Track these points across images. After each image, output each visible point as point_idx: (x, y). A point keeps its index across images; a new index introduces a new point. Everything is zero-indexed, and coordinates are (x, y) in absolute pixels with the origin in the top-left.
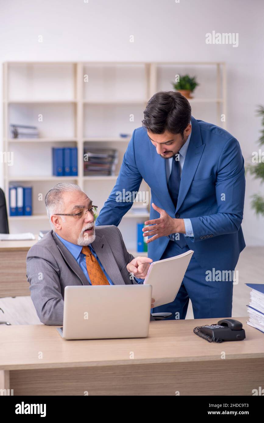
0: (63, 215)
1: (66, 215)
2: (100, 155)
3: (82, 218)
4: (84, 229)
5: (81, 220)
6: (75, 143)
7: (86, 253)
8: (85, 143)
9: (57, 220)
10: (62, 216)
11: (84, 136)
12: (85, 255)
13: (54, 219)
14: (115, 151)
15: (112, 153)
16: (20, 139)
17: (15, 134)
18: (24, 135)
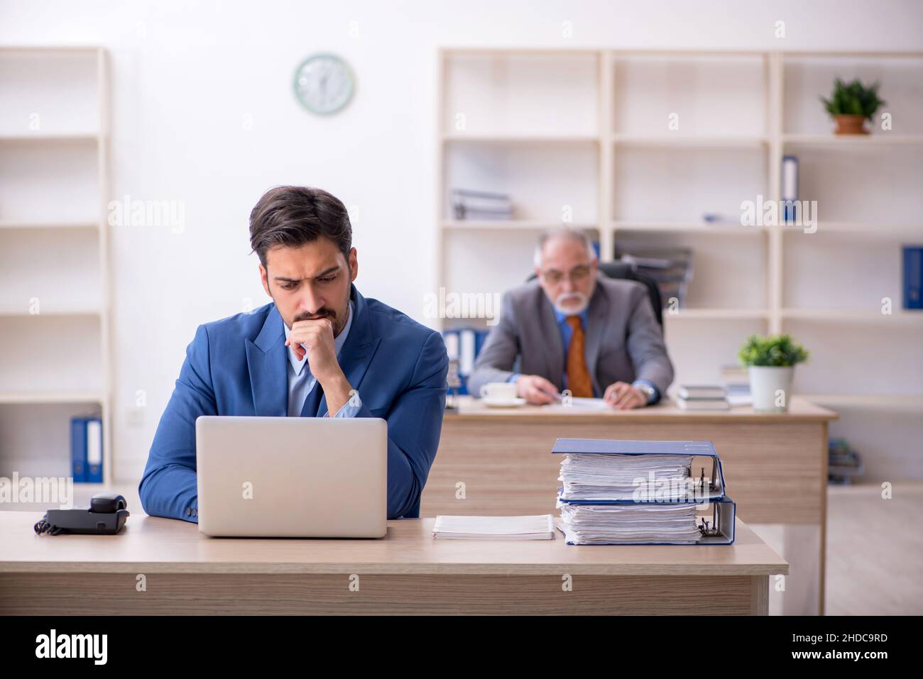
2: (653, 262)
6: (596, 233)
8: (619, 235)
11: (616, 217)
14: (687, 252)
15: (681, 258)
16: (471, 223)
17: (461, 212)
18: (478, 212)
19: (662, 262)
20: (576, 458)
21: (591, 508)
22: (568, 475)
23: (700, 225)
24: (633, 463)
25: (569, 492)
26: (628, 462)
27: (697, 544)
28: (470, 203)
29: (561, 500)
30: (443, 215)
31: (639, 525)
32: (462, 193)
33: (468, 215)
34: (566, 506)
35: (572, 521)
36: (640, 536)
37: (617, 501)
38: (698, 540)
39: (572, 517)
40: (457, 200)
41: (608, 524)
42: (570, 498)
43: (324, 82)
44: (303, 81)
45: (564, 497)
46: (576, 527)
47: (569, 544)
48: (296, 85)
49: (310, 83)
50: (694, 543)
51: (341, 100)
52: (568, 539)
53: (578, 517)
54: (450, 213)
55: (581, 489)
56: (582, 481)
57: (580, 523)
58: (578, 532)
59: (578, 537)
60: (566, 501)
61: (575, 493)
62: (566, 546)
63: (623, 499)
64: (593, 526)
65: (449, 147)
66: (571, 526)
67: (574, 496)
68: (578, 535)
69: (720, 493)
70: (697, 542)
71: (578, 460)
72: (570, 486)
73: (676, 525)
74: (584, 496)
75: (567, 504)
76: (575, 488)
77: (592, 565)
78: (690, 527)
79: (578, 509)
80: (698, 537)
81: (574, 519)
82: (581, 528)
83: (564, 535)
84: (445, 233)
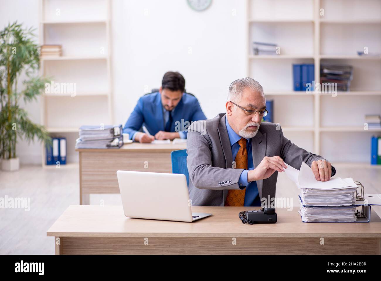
0: (237, 105)
1: (239, 106)
2: (336, 72)
3: (250, 115)
4: (248, 125)
5: (249, 117)
6: (313, 60)
7: (241, 144)
8: (322, 61)
9: (231, 107)
10: (235, 106)
11: (321, 53)
12: (240, 146)
13: (228, 105)
14: (351, 67)
15: (348, 70)
16: (261, 56)
17: (257, 51)
18: (264, 52)
19: (340, 72)
23: (356, 56)
27: (355, 222)
28: (261, 48)
30: (249, 53)
31: (331, 214)
32: (256, 43)
33: (260, 53)
38: (355, 220)
39: (304, 211)
40: (255, 46)
46: (306, 215)
47: (304, 222)
50: (354, 221)
51: (206, 5)
52: (303, 220)
54: (252, 52)
57: (308, 214)
58: (307, 217)
59: (307, 219)
62: (302, 222)
64: (313, 215)
65: (251, 24)
70: (355, 221)
73: (346, 214)
77: (313, 234)
78: (352, 215)
80: (355, 219)
81: (306, 212)
82: (308, 216)
83: (302, 217)
84: (250, 60)
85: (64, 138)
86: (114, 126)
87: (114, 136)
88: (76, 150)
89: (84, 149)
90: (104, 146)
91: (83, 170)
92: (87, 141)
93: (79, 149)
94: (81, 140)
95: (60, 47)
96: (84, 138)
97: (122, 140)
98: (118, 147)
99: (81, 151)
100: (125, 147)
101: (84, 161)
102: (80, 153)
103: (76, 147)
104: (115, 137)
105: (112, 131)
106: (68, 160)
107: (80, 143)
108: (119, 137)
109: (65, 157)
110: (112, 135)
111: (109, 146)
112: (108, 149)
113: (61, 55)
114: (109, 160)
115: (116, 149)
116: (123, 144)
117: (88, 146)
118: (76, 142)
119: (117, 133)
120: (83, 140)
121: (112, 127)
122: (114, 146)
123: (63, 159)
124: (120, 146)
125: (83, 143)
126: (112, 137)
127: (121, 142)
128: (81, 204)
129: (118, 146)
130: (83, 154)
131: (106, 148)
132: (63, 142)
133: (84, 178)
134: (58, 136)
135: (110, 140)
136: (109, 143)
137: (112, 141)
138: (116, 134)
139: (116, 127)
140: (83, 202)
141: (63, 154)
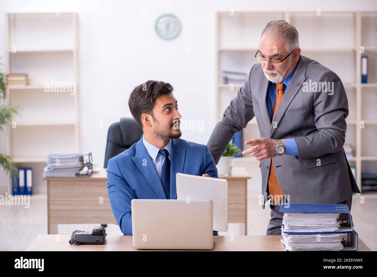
17: (226, 80)
18: (233, 81)
20: (290, 214)
21: (297, 236)
22: (287, 222)
24: (314, 216)
25: (287, 229)
26: (312, 216)
28: (230, 76)
29: (284, 232)
30: (219, 82)
31: (317, 243)
32: (226, 72)
33: (229, 82)
34: (286, 235)
35: (288, 241)
36: (318, 248)
37: (308, 233)
38: (342, 249)
40: (224, 75)
41: (304, 243)
42: (288, 231)
43: (168, 26)
44: (159, 25)
45: (285, 231)
46: (290, 244)
48: (156, 27)
49: (162, 26)
51: (175, 33)
52: (286, 249)
53: (291, 240)
54: (222, 81)
55: (292, 227)
56: (292, 224)
57: (292, 242)
58: (291, 246)
59: (291, 248)
60: (286, 233)
61: (290, 229)
63: (310, 232)
64: (297, 243)
65: (221, 53)
66: (288, 243)
67: (290, 230)
68: (291, 247)
69: (351, 229)
71: (291, 215)
72: (288, 226)
73: (333, 243)
74: (293, 230)
75: (286, 234)
76: (289, 227)
78: (339, 244)
79: (291, 236)
81: (290, 240)
82: (292, 244)
83: (285, 246)
84: (220, 90)
85: (30, 169)
86: (83, 154)
87: (83, 164)
88: (44, 179)
89: (52, 177)
90: (73, 175)
91: (51, 199)
92: (56, 169)
93: (47, 177)
94: (49, 169)
95: (26, 76)
96: (53, 166)
97: (92, 169)
98: (87, 176)
99: (49, 180)
100: (95, 176)
101: (52, 190)
102: (48, 182)
103: (44, 176)
104: (84, 166)
105: (81, 159)
106: (34, 191)
107: (48, 172)
108: (88, 165)
109: (32, 188)
110: (82, 163)
111: (78, 175)
112: (77, 177)
113: (27, 84)
114: (78, 189)
115: (86, 178)
116: (93, 173)
117: (57, 174)
118: (44, 171)
119: (87, 161)
120: (51, 169)
121: (81, 155)
122: (83, 175)
123: (29, 190)
124: (89, 174)
125: (51, 172)
126: (81, 166)
127: (90, 170)
128: (49, 233)
129: (87, 174)
130: (51, 183)
131: (75, 176)
132: (29, 173)
133: (52, 207)
134: (24, 166)
135: (79, 169)
136: (78, 172)
137: (81, 170)
138: (85, 162)
139: (85, 155)
140: (51, 232)
141: (29, 184)
